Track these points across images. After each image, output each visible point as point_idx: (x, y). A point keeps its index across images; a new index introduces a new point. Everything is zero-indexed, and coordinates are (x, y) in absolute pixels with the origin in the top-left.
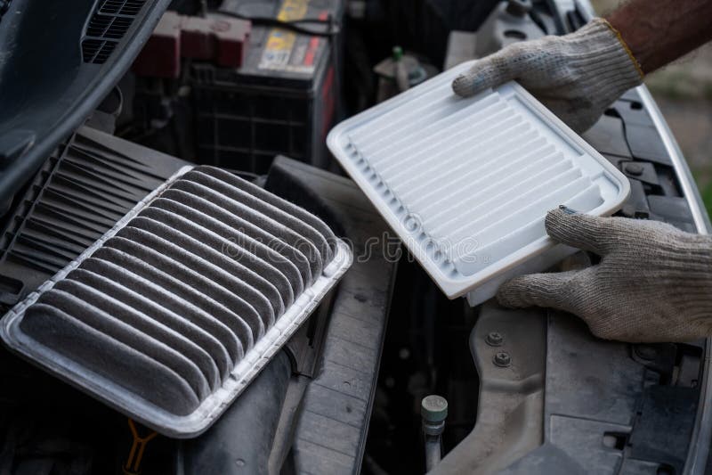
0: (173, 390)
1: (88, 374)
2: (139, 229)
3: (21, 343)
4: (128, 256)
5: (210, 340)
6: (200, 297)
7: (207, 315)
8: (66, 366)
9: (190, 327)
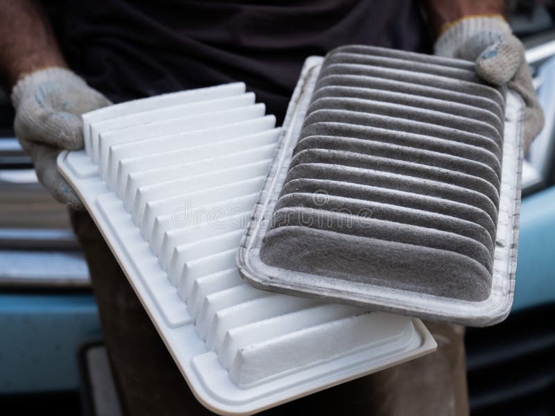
0: (468, 275)
1: (359, 287)
2: (326, 123)
3: (271, 278)
4: (335, 152)
5: (471, 210)
6: (432, 171)
7: (453, 187)
8: (332, 287)
9: (445, 204)
